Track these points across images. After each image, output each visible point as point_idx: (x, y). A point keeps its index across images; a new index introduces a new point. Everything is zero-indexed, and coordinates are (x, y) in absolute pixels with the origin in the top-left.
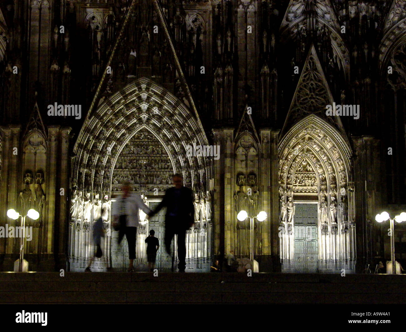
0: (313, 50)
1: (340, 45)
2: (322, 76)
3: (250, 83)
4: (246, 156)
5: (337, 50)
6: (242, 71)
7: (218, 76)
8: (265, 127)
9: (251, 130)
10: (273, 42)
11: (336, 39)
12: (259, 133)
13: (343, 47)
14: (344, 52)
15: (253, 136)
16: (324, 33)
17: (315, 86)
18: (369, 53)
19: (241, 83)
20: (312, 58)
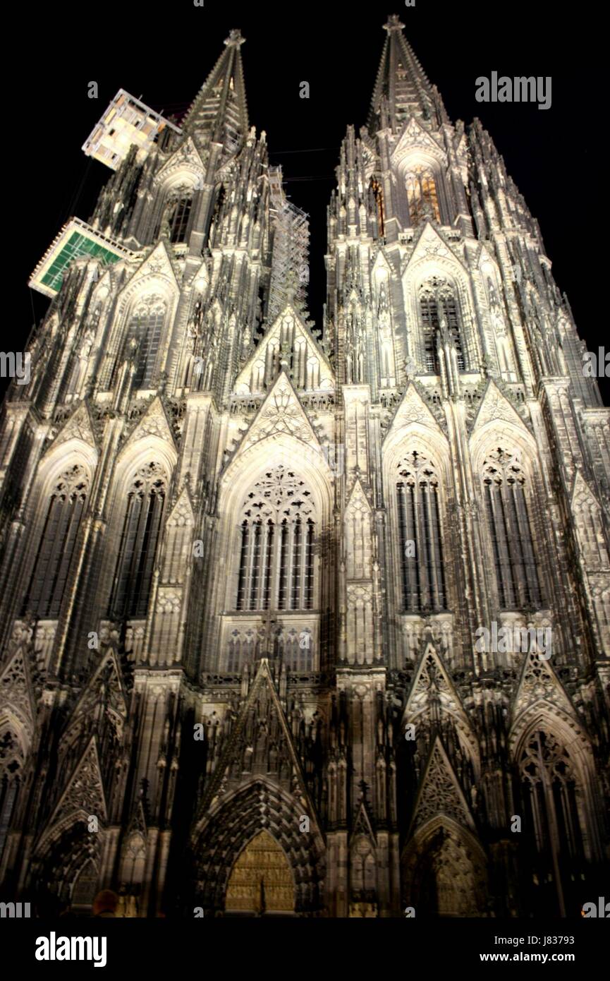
0: (438, 741)
1: (468, 735)
2: (449, 769)
3: (366, 779)
4: (363, 865)
5: (465, 740)
6: (357, 765)
7: (332, 772)
8: (382, 829)
9: (367, 832)
10: (391, 733)
11: (462, 728)
12: (376, 837)
13: (472, 738)
14: (472, 743)
15: (370, 839)
16: (449, 722)
17: (442, 781)
18: (498, 743)
19: (357, 779)
20: (437, 750)
